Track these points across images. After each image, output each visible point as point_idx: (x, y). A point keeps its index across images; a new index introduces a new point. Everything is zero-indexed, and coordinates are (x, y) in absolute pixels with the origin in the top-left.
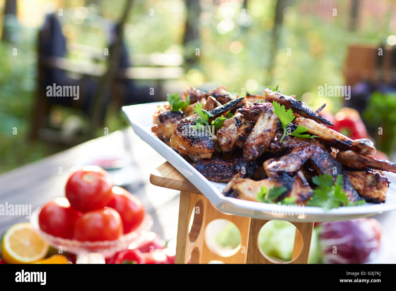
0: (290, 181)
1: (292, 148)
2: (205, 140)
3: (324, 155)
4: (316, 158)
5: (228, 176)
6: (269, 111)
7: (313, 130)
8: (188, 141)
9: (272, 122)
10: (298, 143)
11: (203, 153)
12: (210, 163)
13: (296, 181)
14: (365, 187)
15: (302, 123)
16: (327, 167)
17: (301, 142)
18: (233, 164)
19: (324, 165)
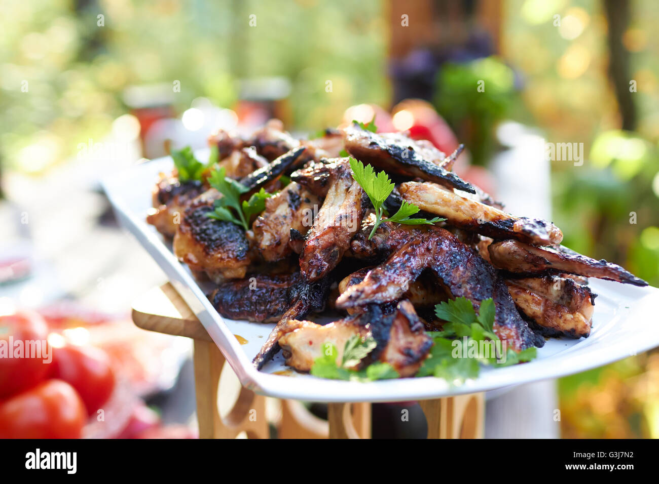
0: (384, 325)
1: (393, 250)
2: (232, 242)
3: (458, 257)
4: (441, 264)
5: (279, 311)
6: (346, 177)
7: (434, 205)
8: (201, 245)
9: (352, 199)
10: (405, 237)
11: (228, 268)
12: (244, 286)
13: (397, 322)
14: (545, 311)
15: (412, 195)
16: (464, 282)
17: (411, 234)
18: (288, 284)
19: (458, 278)
